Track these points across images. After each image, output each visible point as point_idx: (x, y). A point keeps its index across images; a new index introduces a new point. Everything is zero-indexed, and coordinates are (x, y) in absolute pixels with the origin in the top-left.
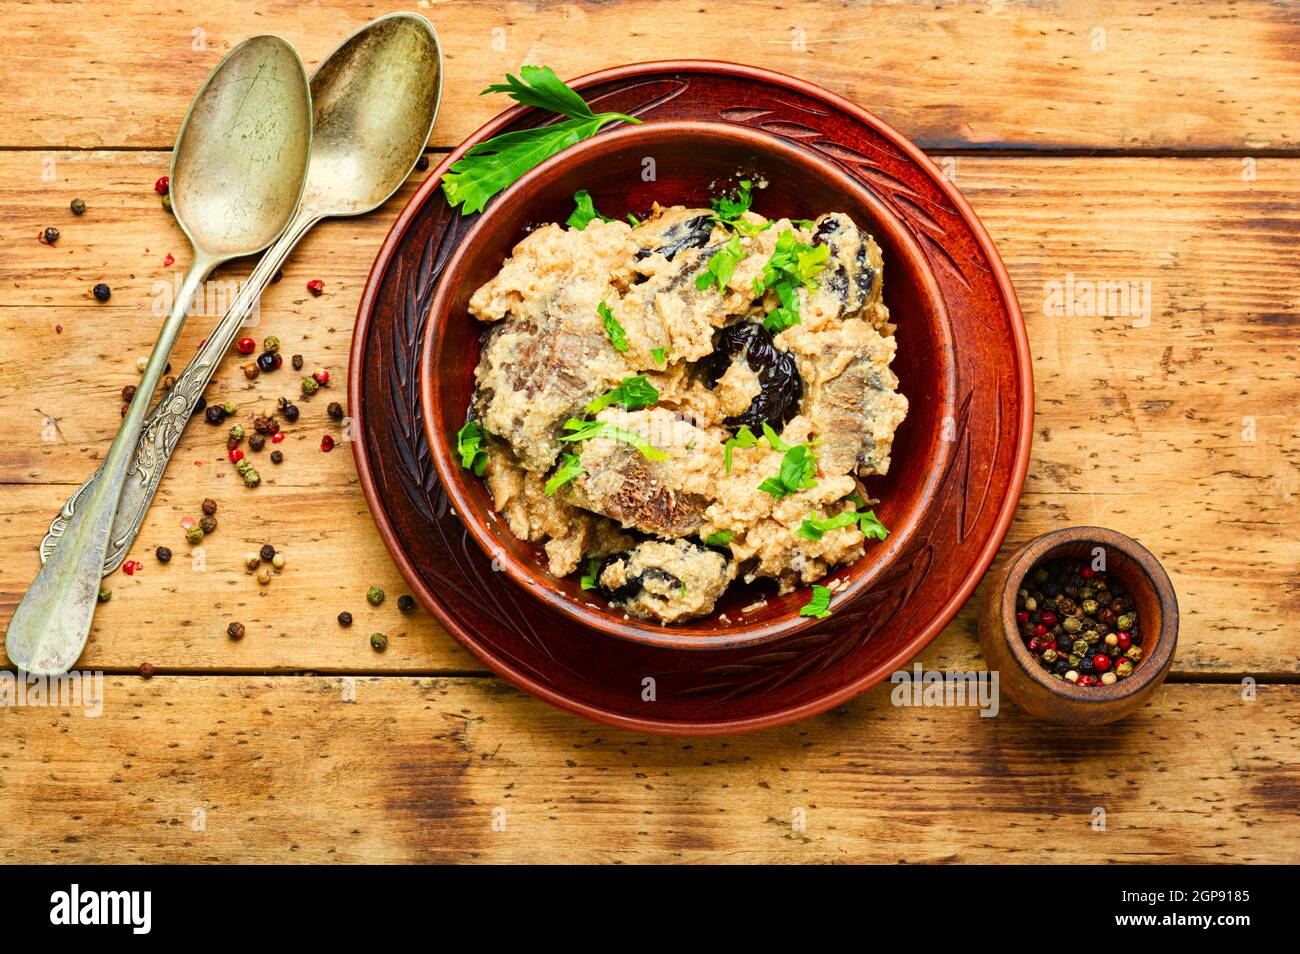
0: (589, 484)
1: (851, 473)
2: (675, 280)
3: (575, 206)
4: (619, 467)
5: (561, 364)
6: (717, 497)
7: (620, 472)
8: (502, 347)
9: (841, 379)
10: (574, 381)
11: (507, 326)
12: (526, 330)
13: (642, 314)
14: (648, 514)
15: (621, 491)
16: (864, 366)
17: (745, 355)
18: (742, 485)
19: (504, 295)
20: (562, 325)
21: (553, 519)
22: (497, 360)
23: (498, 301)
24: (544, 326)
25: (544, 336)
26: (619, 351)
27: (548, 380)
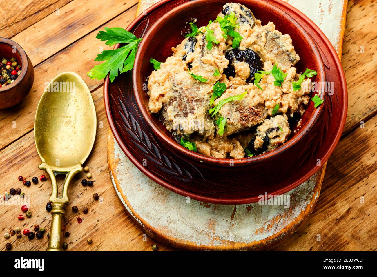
0: (232, 121)
1: (292, 66)
2: (202, 52)
3: (153, 64)
5: (193, 98)
6: (265, 99)
7: (236, 111)
8: (170, 112)
9: (267, 42)
10: (200, 100)
11: (165, 108)
12: (173, 102)
14: (253, 118)
15: (241, 116)
16: (270, 34)
17: (236, 60)
18: (269, 90)
19: (157, 100)
20: (183, 89)
21: (226, 145)
22: (172, 117)
23: (157, 102)
24: (178, 95)
25: (180, 97)
26: (204, 83)
27: (193, 105)
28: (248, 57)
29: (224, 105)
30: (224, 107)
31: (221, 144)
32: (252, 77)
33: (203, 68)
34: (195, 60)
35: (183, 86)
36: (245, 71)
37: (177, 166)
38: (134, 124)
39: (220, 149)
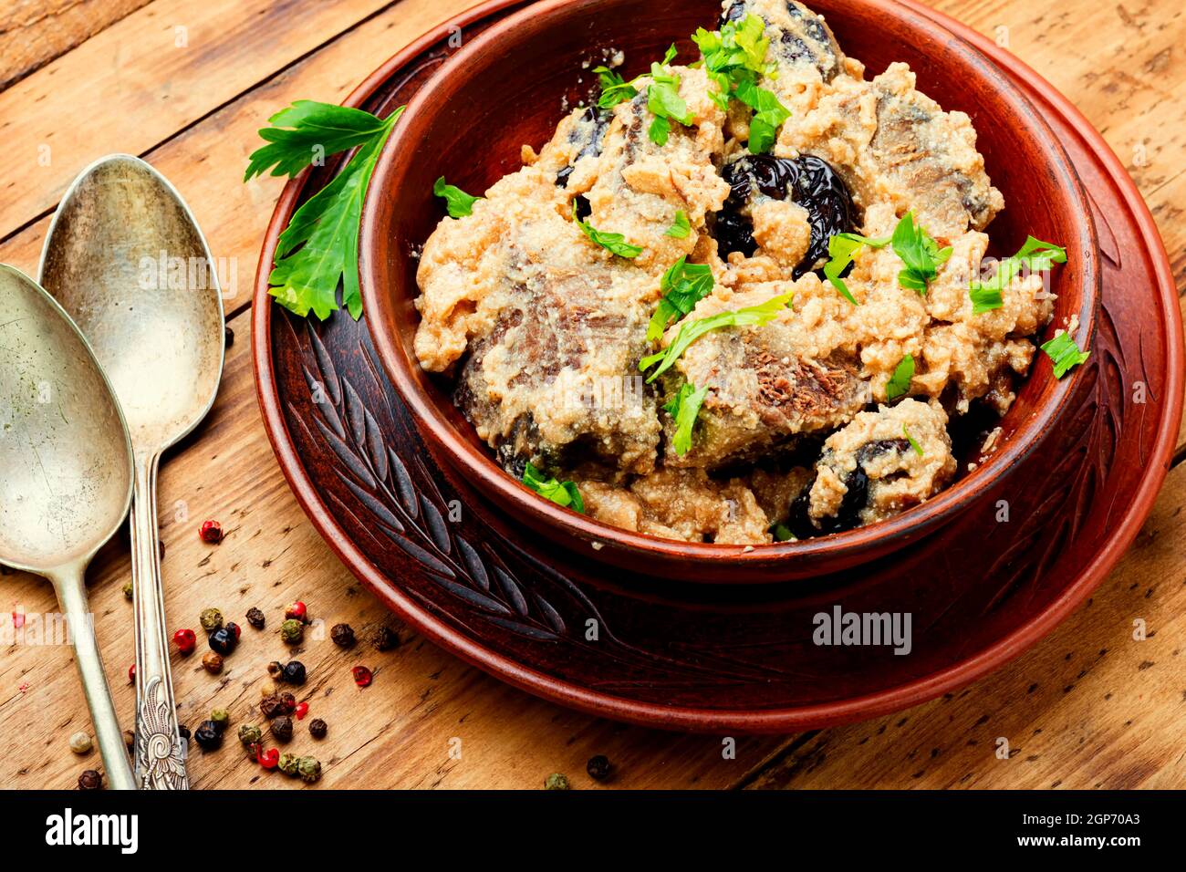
0: (724, 398)
1: (971, 226)
2: (629, 148)
3: (444, 201)
4: (739, 360)
5: (583, 312)
6: (860, 337)
7: (744, 367)
8: (494, 369)
9: (882, 132)
10: (611, 321)
11: (476, 354)
12: (506, 328)
13: (624, 203)
14: (808, 398)
15: (762, 387)
16: (893, 103)
17: (758, 193)
18: (878, 304)
19: (449, 322)
20: (548, 276)
21: (702, 502)
22: (500, 388)
23: (448, 330)
24: (526, 300)
25: (535, 309)
26: (629, 262)
27: (583, 338)
28: (806, 184)
29: (699, 338)
30: (697, 347)
31: (682, 497)
32: (816, 260)
33: (628, 205)
34: (602, 180)
35: (549, 268)
36: (792, 233)
37: (510, 582)
38: (360, 424)
39: (678, 519)
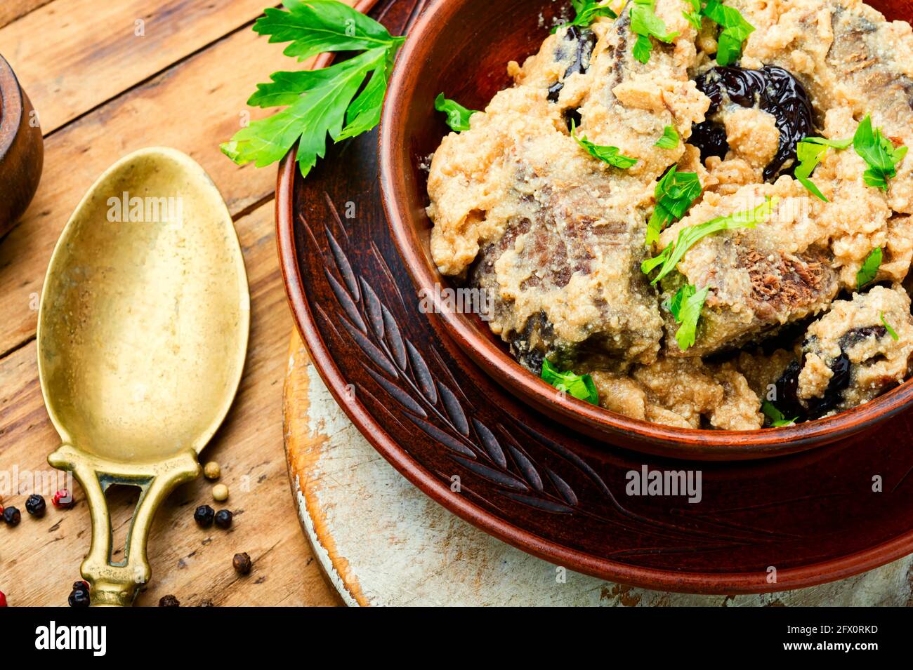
0: (723, 297)
2: (617, 67)
4: (734, 263)
5: (588, 221)
6: (832, 232)
7: (738, 267)
8: (506, 272)
9: (837, 43)
10: (613, 228)
11: (488, 257)
12: (515, 235)
13: (616, 119)
14: (793, 291)
15: (754, 284)
16: (845, 16)
17: (729, 101)
18: (847, 202)
19: (462, 230)
20: (554, 188)
21: (701, 388)
22: (512, 289)
23: (463, 238)
24: (534, 210)
25: (543, 218)
26: (624, 172)
27: (590, 245)
28: (772, 92)
29: (697, 243)
30: (695, 252)
31: (681, 383)
32: (784, 161)
33: (620, 120)
34: (594, 96)
35: (555, 180)
36: (763, 138)
37: (525, 461)
38: (378, 319)
39: (678, 402)
